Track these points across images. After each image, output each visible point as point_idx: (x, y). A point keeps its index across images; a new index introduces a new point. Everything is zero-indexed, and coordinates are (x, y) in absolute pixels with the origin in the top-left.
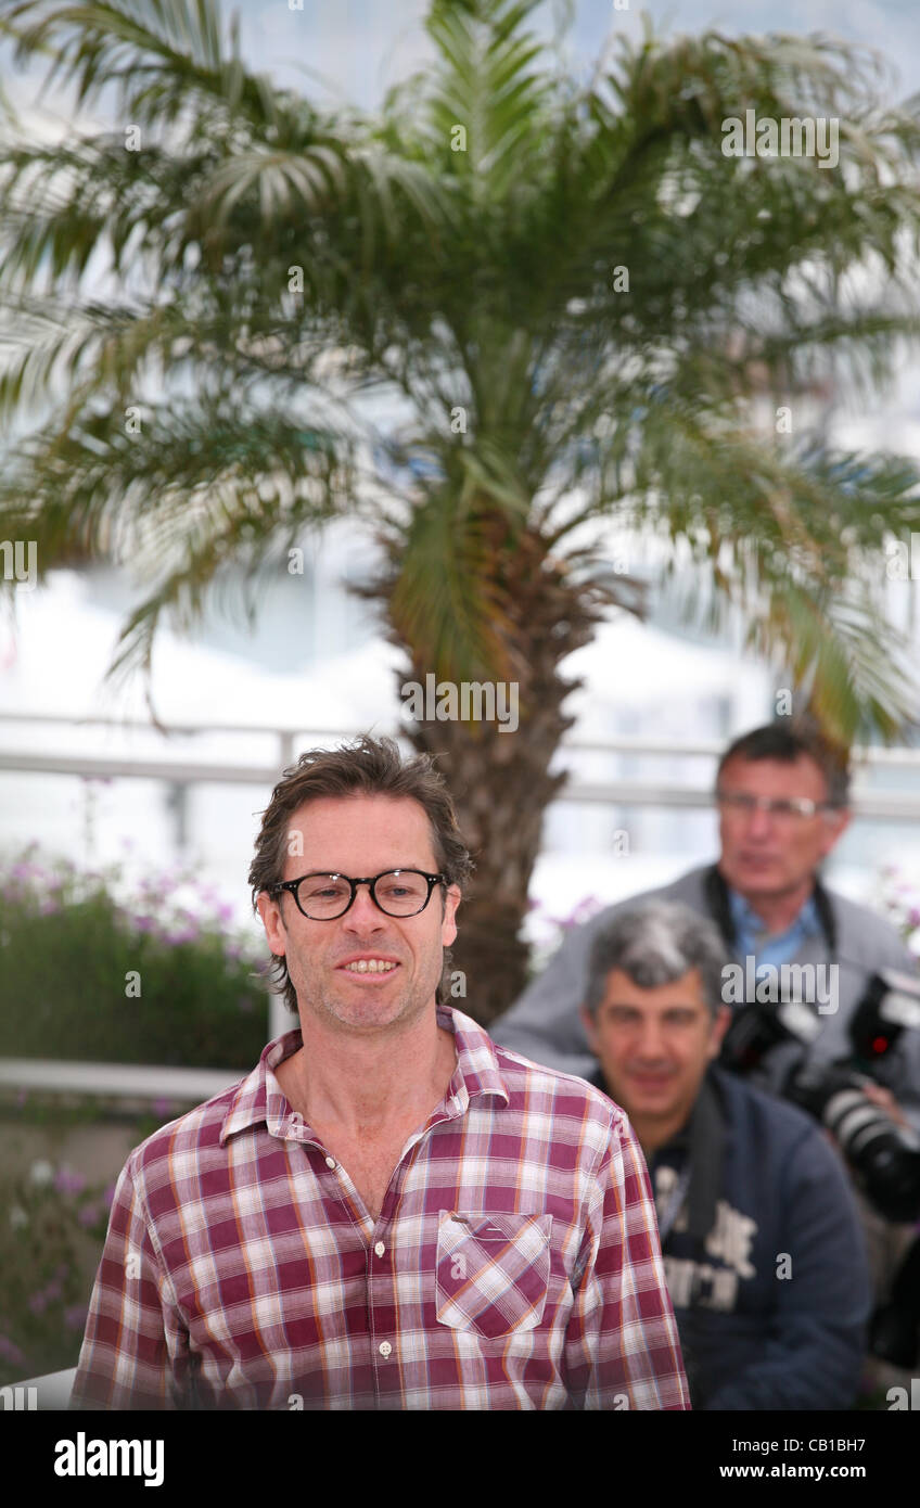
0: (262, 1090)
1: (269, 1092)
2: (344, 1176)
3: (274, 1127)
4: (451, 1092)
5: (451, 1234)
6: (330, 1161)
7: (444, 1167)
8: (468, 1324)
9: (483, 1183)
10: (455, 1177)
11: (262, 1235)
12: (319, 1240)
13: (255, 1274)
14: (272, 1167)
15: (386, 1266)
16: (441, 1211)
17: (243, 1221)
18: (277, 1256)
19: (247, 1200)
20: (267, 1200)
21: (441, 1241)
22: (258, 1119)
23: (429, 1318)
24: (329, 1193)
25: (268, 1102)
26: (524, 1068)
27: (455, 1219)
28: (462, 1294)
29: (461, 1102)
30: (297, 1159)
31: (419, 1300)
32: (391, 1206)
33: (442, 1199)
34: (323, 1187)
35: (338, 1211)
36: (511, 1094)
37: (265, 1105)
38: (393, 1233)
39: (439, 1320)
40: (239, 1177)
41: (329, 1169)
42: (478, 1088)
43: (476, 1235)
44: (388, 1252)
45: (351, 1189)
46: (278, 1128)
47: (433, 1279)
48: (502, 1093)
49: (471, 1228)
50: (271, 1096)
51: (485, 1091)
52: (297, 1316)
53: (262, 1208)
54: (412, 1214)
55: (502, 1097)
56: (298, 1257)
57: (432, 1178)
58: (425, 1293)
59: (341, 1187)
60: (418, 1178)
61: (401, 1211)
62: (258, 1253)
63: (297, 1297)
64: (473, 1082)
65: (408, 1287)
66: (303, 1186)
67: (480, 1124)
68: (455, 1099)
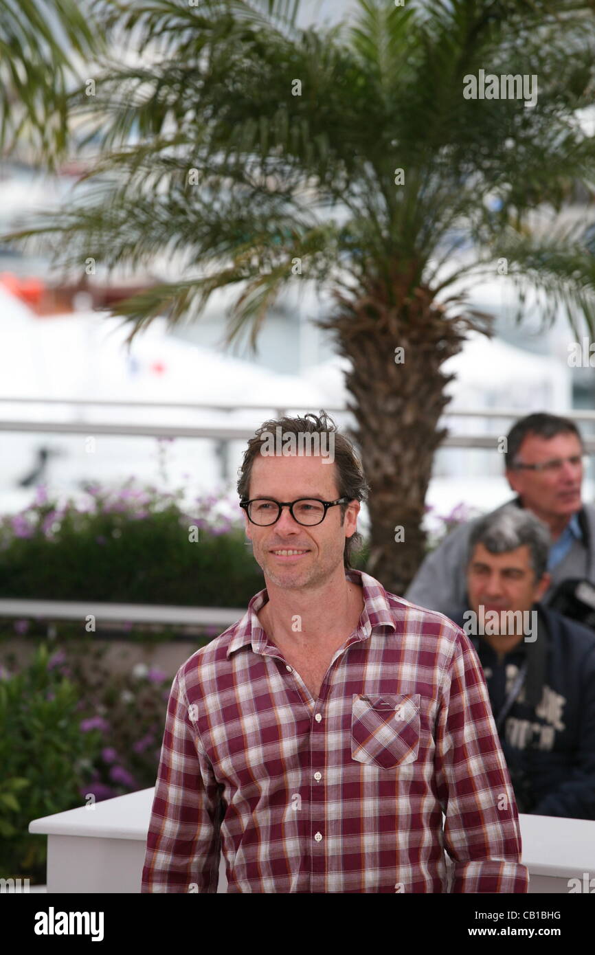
0: (250, 624)
1: (253, 627)
2: (297, 677)
3: (256, 647)
4: (361, 624)
5: (360, 707)
6: (288, 668)
7: (356, 669)
8: (370, 760)
9: (379, 678)
10: (363, 675)
11: (252, 712)
12: (284, 714)
13: (247, 736)
14: (257, 671)
15: (321, 728)
16: (354, 695)
17: (241, 704)
18: (260, 724)
19: (244, 692)
20: (255, 692)
21: (354, 711)
22: (246, 643)
23: (346, 757)
24: (290, 687)
25: (252, 632)
26: (404, 606)
27: (362, 699)
28: (368, 742)
29: (367, 631)
30: (271, 667)
31: (341, 747)
32: (325, 693)
33: (354, 688)
34: (286, 683)
35: (295, 696)
36: (397, 623)
37: (251, 634)
38: (326, 708)
39: (354, 759)
40: (239, 678)
41: (289, 673)
42: (377, 622)
43: (374, 707)
44: (323, 720)
45: (302, 683)
46: (258, 648)
47: (349, 734)
48: (392, 624)
49: (371, 704)
50: (254, 629)
51: (381, 624)
52: (271, 758)
53: (252, 697)
54: (337, 697)
55: (391, 627)
56: (272, 724)
57: (349, 676)
58: (346, 743)
59: (296, 683)
60: (340, 676)
61: (331, 695)
62: (250, 723)
63: (271, 747)
64: (374, 618)
65: (334, 740)
66: (275, 682)
67: (377, 643)
68: (363, 629)
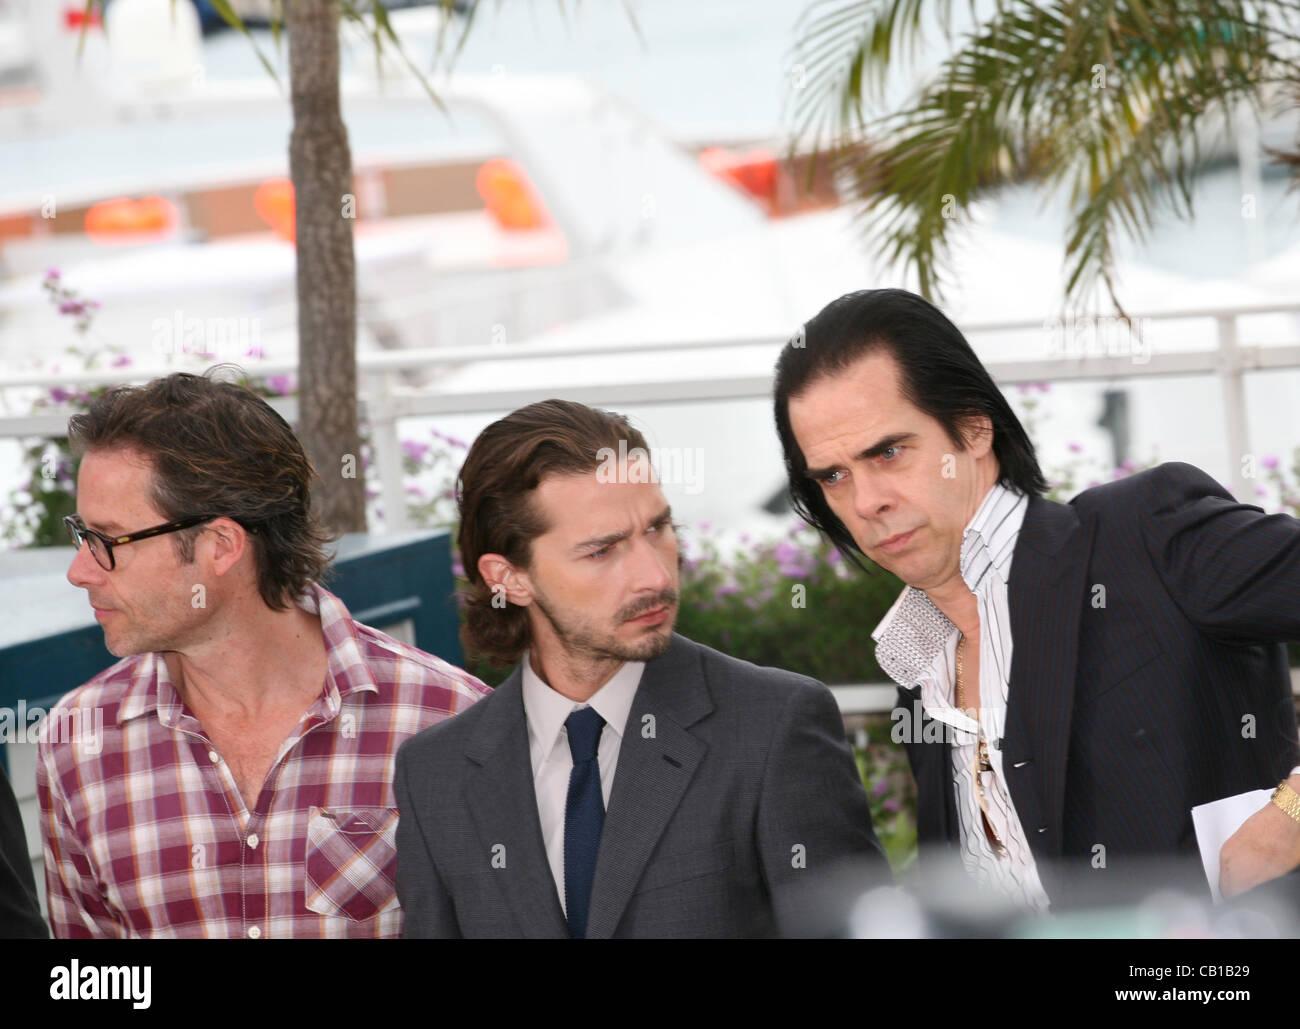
0: (155, 676)
1: (160, 680)
2: (225, 771)
3: (165, 715)
4: (324, 695)
5: (320, 828)
6: (213, 756)
7: (315, 765)
8: (334, 911)
9: (351, 780)
10: (325, 774)
11: (149, 820)
12: (199, 829)
13: (139, 857)
14: (162, 755)
15: (256, 857)
16: (312, 807)
17: (134, 806)
18: (161, 840)
19: (139, 785)
20: (157, 788)
21: (311, 835)
22: (149, 708)
23: (298, 904)
24: (212, 786)
25: (158, 691)
26: (394, 655)
27: (324, 815)
28: (331, 882)
29: (334, 703)
30: (183, 750)
31: (289, 889)
32: (265, 804)
33: (312, 795)
34: (206, 780)
35: (219, 803)
36: (379, 685)
37: (156, 694)
38: (266, 826)
39: (307, 907)
40: (134, 763)
41: (211, 763)
42: (348, 687)
43: (343, 829)
44: (261, 844)
45: (231, 784)
46: (169, 718)
47: (303, 870)
48: (372, 688)
49: (338, 823)
50: (162, 684)
51: (355, 689)
52: (176, 898)
53: (151, 795)
54: (284, 809)
55: (373, 692)
56: (179, 843)
57: (303, 776)
58: (297, 883)
59: (223, 782)
60: (291, 777)
61: (275, 806)
62: (145, 837)
63: (177, 880)
64: (342, 681)
65: (278, 877)
66: (188, 776)
68: (329, 700)
